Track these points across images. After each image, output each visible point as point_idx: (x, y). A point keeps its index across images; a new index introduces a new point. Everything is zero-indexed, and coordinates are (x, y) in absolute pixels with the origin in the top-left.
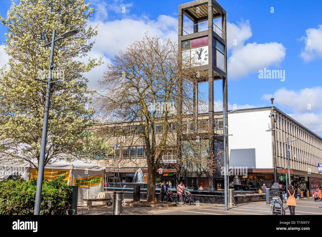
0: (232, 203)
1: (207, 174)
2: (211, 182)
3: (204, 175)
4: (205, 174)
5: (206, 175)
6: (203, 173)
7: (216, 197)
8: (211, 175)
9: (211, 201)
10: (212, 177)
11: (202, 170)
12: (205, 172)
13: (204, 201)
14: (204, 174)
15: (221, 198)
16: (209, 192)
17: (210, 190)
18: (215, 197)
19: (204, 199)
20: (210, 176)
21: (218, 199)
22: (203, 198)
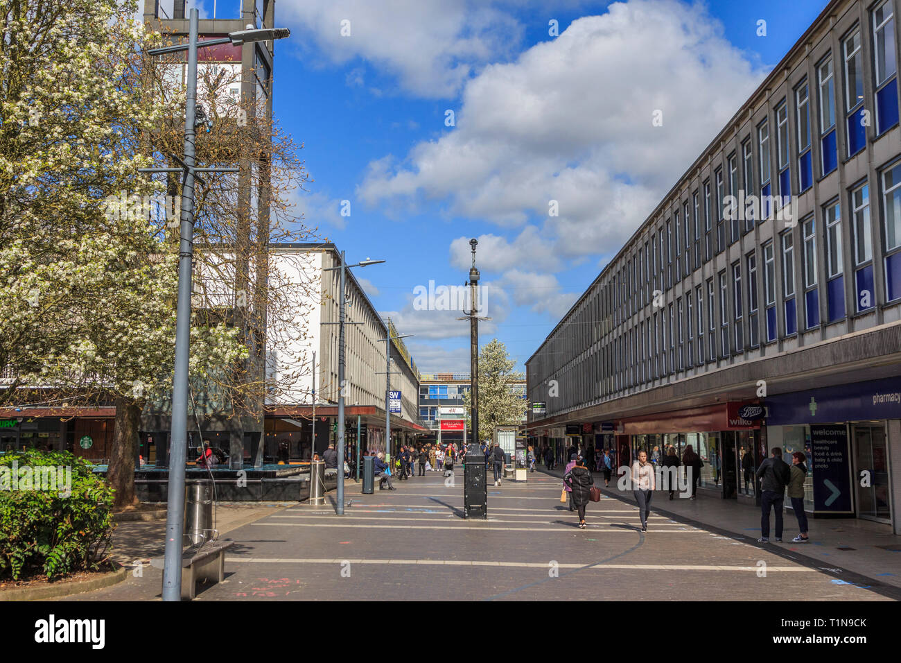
0: (320, 496)
1: (225, 422)
2: (236, 443)
3: (219, 427)
4: (219, 424)
5: (224, 425)
6: (214, 419)
7: (268, 482)
8: (238, 425)
9: (251, 494)
10: (240, 430)
11: (210, 412)
12: (221, 418)
13: (233, 496)
14: (216, 422)
15: (282, 486)
16: (228, 470)
17: (233, 464)
18: (264, 482)
19: (231, 491)
20: (236, 427)
21: (274, 489)
22: (229, 487)
